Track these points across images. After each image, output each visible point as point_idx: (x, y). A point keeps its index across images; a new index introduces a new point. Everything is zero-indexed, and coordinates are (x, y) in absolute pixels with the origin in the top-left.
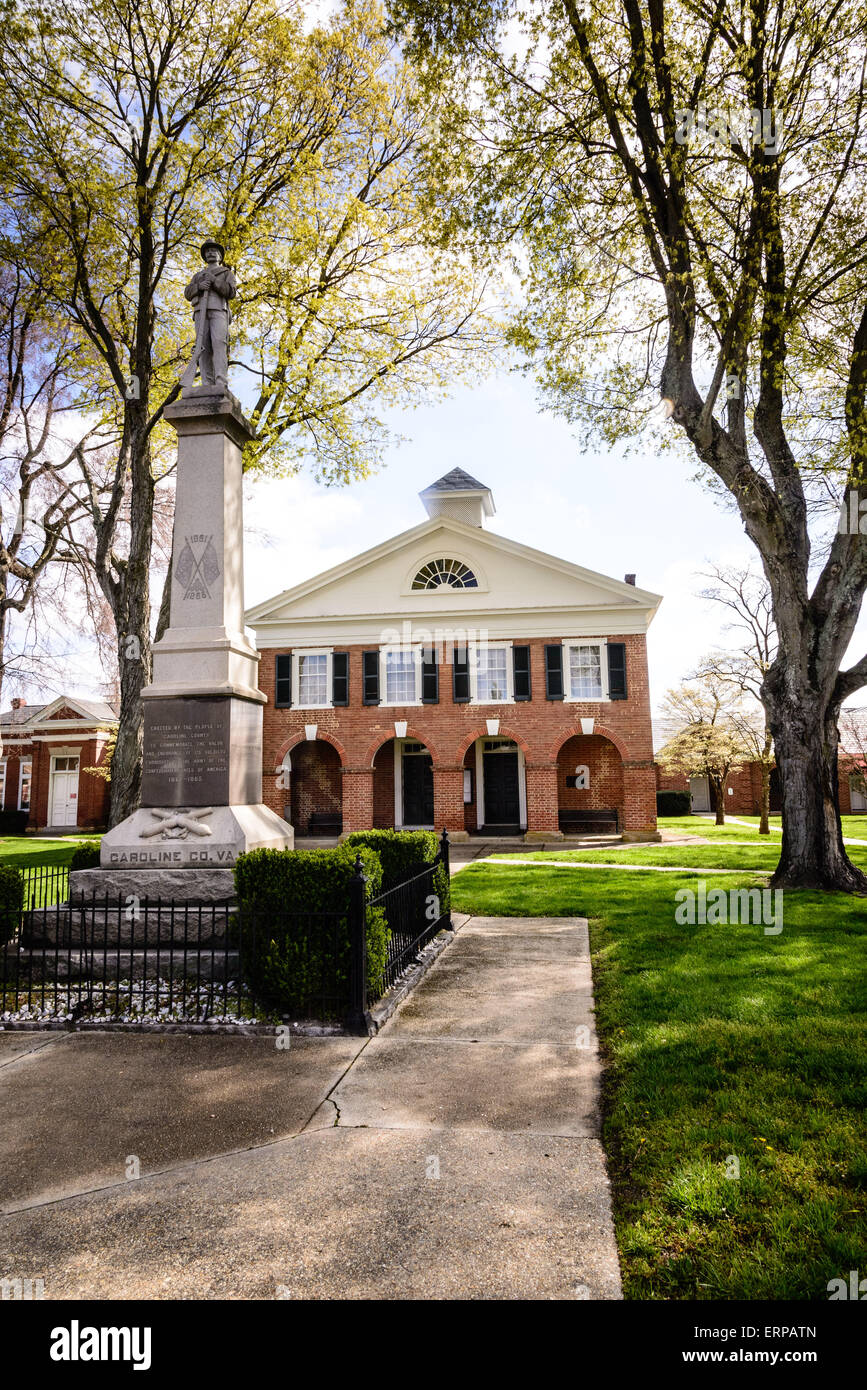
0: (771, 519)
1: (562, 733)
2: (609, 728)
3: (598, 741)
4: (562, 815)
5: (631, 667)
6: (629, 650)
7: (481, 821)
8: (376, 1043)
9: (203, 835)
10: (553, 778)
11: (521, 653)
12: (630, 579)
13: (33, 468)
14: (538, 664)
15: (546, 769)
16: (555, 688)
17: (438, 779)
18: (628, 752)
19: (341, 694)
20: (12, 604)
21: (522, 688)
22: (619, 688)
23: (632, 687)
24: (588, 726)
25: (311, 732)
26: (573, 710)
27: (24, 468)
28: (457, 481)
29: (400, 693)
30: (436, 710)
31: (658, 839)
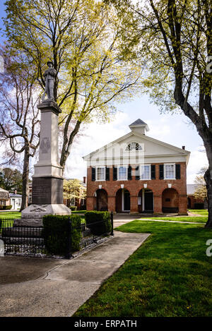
0: (205, 131)
1: (164, 187)
2: (175, 186)
3: (173, 190)
4: (163, 208)
5: (181, 170)
6: (181, 166)
7: (143, 209)
8: (71, 261)
9: (44, 211)
10: (160, 199)
11: (153, 167)
12: (184, 147)
13: (35, 122)
14: (157, 170)
15: (159, 197)
16: (162, 176)
17: (131, 199)
18: (180, 193)
19: (107, 177)
20: (31, 155)
21: (153, 176)
22: (178, 176)
23: (182, 176)
24: (170, 186)
25: (100, 187)
26: (166, 181)
27: (33, 121)
28: (139, 122)
29: (122, 177)
30: (131, 181)
31: (187, 215)
